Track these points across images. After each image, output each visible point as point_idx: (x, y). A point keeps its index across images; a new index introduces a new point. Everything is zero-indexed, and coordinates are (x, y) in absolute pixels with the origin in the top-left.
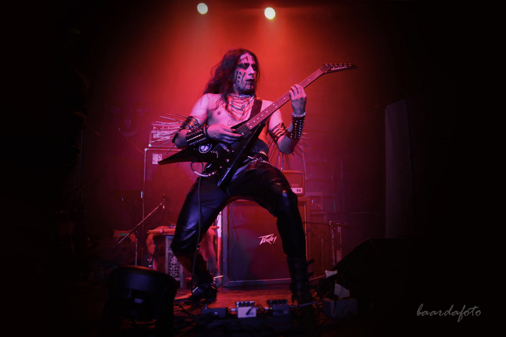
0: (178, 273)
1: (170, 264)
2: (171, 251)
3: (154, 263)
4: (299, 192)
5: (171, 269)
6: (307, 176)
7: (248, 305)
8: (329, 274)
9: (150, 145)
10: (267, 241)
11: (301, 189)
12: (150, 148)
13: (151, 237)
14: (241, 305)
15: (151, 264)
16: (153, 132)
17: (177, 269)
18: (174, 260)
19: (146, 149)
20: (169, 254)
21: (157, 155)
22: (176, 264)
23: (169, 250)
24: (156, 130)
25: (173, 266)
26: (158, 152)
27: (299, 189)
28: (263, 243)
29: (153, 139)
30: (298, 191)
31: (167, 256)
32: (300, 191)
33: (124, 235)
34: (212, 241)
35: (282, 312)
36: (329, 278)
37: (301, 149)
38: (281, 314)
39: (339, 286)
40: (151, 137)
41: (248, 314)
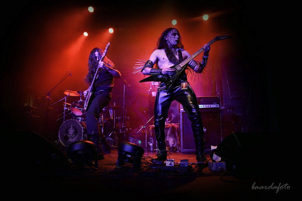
4: (217, 107)
6: (231, 97)
7: (171, 161)
8: (213, 148)
9: (151, 88)
11: (218, 105)
12: (151, 89)
13: (151, 128)
15: (152, 140)
16: (152, 82)
19: (149, 90)
26: (154, 91)
27: (217, 105)
32: (218, 106)
35: (184, 165)
36: (212, 150)
37: (227, 83)
38: (184, 166)
39: (216, 155)
40: (151, 85)
41: (170, 164)
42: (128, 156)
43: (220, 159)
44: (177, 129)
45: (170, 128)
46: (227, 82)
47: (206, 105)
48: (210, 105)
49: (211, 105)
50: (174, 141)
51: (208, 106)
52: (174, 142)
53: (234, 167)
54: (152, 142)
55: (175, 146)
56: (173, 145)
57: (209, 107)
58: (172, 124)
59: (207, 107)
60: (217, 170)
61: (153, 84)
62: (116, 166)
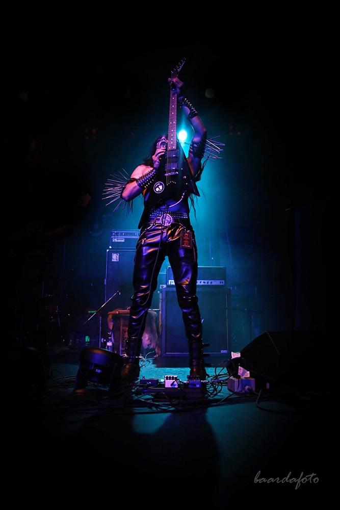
1: (123, 337)
3: (112, 335)
4: (222, 284)
7: (173, 378)
9: (110, 247)
11: (224, 281)
12: (110, 249)
13: (110, 317)
14: (167, 378)
15: (111, 337)
16: (112, 237)
19: (108, 250)
20: (122, 330)
21: (115, 255)
23: (123, 327)
24: (114, 235)
26: (116, 252)
27: (221, 281)
30: (220, 282)
32: (222, 282)
33: (93, 312)
35: (195, 385)
38: (194, 387)
39: (242, 368)
40: (111, 241)
41: (172, 385)
42: (98, 371)
44: (155, 318)
47: (205, 281)
48: (211, 281)
49: (213, 281)
50: (150, 339)
51: (208, 282)
52: (151, 341)
53: (268, 385)
54: (111, 340)
55: (152, 347)
56: (148, 345)
57: (209, 284)
59: (206, 284)
60: (244, 392)
61: (113, 241)
62: (73, 389)
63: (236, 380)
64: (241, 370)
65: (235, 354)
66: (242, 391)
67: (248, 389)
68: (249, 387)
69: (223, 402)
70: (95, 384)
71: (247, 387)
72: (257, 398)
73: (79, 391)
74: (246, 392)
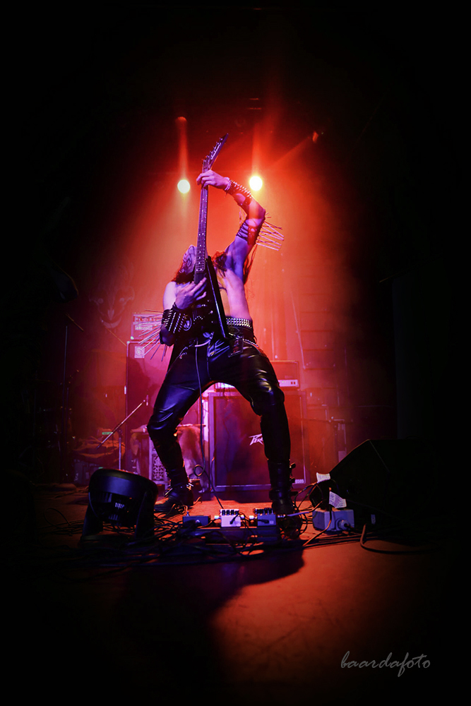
0: (163, 476)
1: (153, 465)
2: (155, 452)
3: (137, 463)
4: (293, 385)
5: (156, 471)
6: (305, 365)
7: (233, 512)
8: (321, 478)
9: (132, 338)
10: (258, 441)
11: (296, 381)
12: (132, 340)
13: (134, 436)
14: (224, 513)
15: (135, 466)
16: (134, 323)
17: (161, 471)
18: (158, 462)
19: (129, 342)
20: (153, 455)
21: (139, 348)
22: (160, 466)
23: (153, 450)
24: (138, 321)
25: (158, 469)
26: (141, 345)
27: (293, 381)
28: (254, 443)
29: (135, 331)
30: (292, 383)
31: (151, 457)
32: (295, 383)
33: (108, 433)
34: (199, 440)
35: (267, 522)
36: (321, 483)
37: (297, 334)
38: (267, 525)
39: (334, 494)
40: (132, 330)
41: (231, 523)
42: (119, 505)
43: (343, 503)
44: (198, 437)
45: (184, 434)
46: (297, 332)
50: (192, 467)
53: (373, 518)
58: (188, 425)
60: (338, 529)
61: (137, 329)
62: (81, 535)
63: (327, 513)
64: (333, 497)
65: (322, 475)
66: (335, 528)
67: (345, 525)
68: (347, 522)
69: (309, 543)
70: (116, 527)
71: (343, 522)
72: (360, 536)
73: (90, 538)
74: (342, 530)
